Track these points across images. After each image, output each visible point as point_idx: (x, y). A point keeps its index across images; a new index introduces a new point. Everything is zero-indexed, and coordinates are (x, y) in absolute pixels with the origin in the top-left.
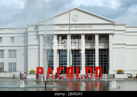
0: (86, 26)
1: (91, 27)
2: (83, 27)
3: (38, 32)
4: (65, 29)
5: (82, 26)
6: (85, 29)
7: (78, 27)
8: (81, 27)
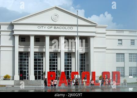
0: (67, 27)
1: (72, 28)
2: (64, 28)
3: (13, 32)
4: (44, 29)
5: (62, 27)
6: (65, 30)
7: (58, 28)
8: (60, 28)
